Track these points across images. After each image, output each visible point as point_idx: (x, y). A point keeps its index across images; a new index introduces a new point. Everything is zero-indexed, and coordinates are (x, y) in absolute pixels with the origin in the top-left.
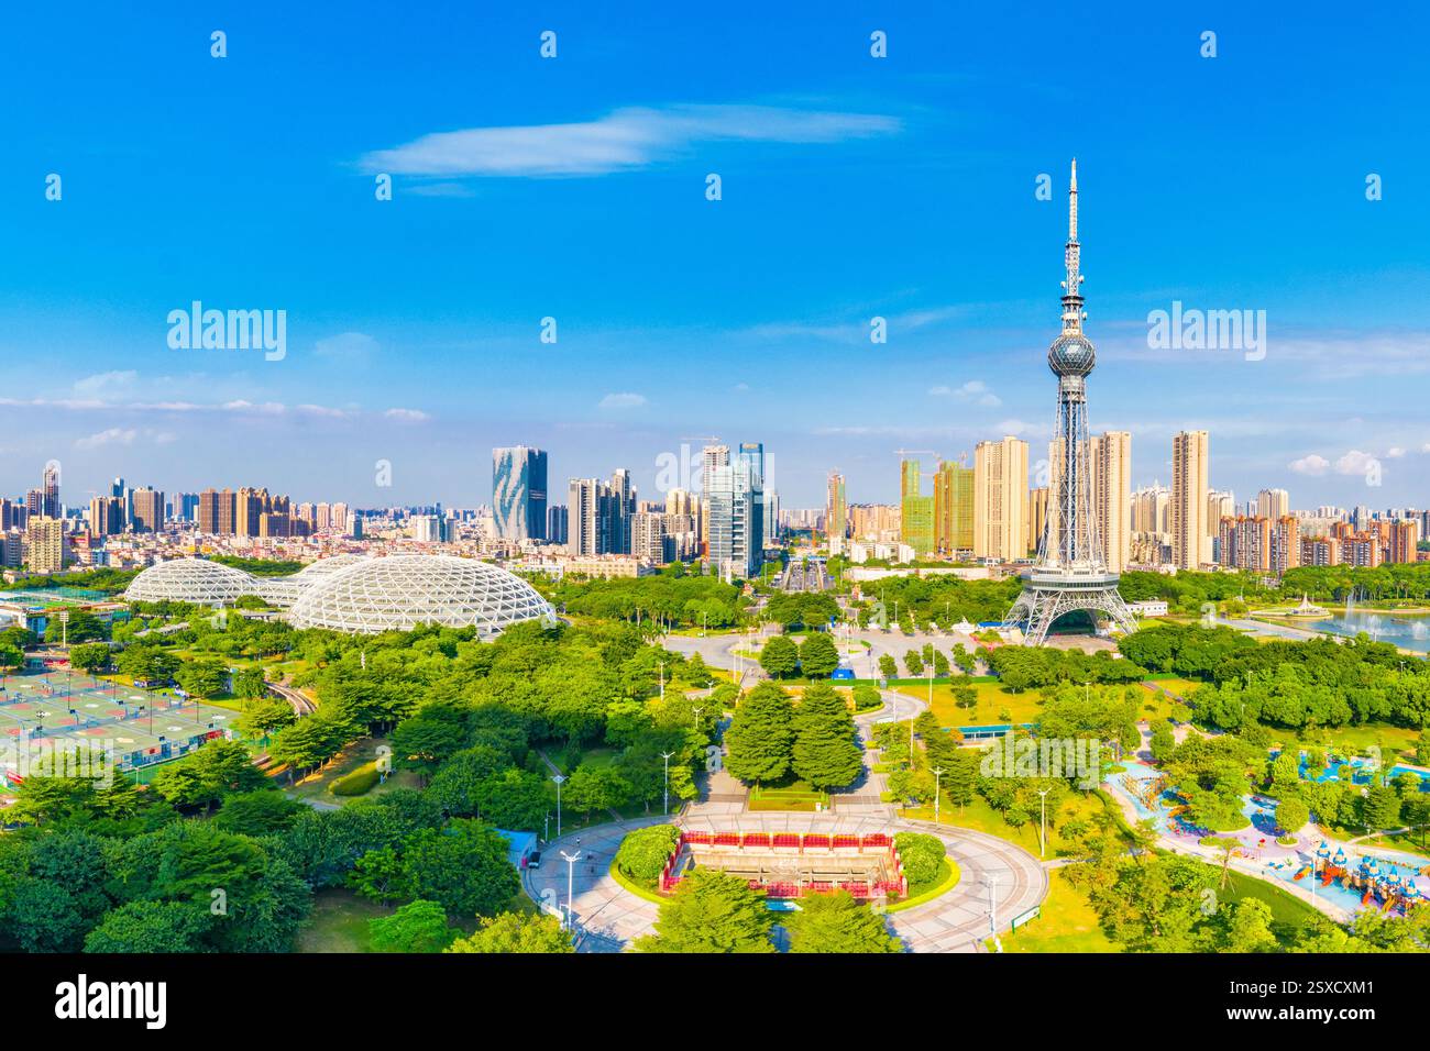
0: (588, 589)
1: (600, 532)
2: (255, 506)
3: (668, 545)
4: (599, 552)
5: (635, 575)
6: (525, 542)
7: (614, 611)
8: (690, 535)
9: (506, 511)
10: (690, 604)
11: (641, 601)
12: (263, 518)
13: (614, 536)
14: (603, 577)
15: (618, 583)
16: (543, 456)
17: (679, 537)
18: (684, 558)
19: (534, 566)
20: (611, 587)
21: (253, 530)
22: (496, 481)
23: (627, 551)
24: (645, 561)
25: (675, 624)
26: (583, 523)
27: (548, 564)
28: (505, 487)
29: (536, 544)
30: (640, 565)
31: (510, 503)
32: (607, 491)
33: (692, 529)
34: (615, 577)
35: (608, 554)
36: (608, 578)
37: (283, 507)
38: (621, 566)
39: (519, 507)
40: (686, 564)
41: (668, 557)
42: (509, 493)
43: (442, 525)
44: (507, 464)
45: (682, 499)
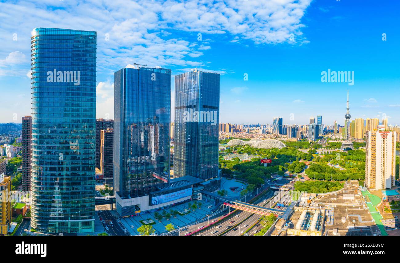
0: (290, 143)
1: (292, 134)
2: (230, 127)
3: (302, 136)
4: (292, 137)
5: (297, 141)
6: (279, 135)
7: (293, 146)
8: (306, 134)
9: (275, 128)
10: (303, 146)
11: (297, 145)
12: (232, 129)
13: (294, 135)
14: (292, 141)
15: (294, 142)
16: (282, 119)
17: (304, 135)
18: (305, 138)
19: (282, 140)
20: (293, 143)
21: (230, 131)
22: (274, 123)
23: (296, 137)
24: (298, 139)
25: (301, 148)
26: (289, 132)
27: (284, 139)
28: (275, 124)
29: (281, 135)
30: (298, 140)
31: (276, 127)
32: (293, 127)
33: (307, 133)
34: (294, 141)
35: (293, 138)
36: (293, 141)
37: (234, 127)
38: (295, 140)
39: (278, 128)
40: (305, 139)
41: (302, 138)
42: (276, 125)
43: (264, 131)
44: (276, 120)
45: (306, 127)
